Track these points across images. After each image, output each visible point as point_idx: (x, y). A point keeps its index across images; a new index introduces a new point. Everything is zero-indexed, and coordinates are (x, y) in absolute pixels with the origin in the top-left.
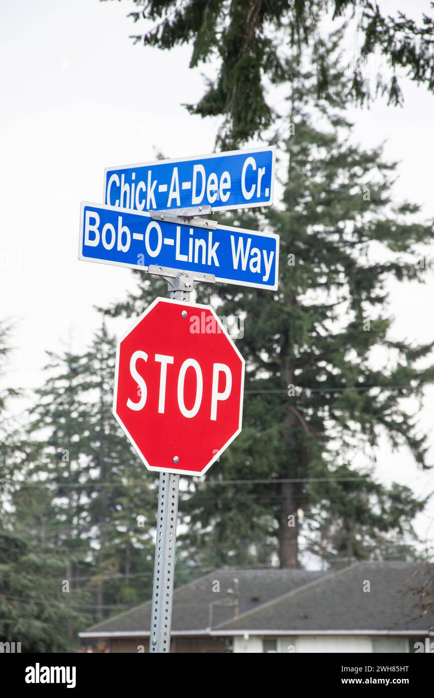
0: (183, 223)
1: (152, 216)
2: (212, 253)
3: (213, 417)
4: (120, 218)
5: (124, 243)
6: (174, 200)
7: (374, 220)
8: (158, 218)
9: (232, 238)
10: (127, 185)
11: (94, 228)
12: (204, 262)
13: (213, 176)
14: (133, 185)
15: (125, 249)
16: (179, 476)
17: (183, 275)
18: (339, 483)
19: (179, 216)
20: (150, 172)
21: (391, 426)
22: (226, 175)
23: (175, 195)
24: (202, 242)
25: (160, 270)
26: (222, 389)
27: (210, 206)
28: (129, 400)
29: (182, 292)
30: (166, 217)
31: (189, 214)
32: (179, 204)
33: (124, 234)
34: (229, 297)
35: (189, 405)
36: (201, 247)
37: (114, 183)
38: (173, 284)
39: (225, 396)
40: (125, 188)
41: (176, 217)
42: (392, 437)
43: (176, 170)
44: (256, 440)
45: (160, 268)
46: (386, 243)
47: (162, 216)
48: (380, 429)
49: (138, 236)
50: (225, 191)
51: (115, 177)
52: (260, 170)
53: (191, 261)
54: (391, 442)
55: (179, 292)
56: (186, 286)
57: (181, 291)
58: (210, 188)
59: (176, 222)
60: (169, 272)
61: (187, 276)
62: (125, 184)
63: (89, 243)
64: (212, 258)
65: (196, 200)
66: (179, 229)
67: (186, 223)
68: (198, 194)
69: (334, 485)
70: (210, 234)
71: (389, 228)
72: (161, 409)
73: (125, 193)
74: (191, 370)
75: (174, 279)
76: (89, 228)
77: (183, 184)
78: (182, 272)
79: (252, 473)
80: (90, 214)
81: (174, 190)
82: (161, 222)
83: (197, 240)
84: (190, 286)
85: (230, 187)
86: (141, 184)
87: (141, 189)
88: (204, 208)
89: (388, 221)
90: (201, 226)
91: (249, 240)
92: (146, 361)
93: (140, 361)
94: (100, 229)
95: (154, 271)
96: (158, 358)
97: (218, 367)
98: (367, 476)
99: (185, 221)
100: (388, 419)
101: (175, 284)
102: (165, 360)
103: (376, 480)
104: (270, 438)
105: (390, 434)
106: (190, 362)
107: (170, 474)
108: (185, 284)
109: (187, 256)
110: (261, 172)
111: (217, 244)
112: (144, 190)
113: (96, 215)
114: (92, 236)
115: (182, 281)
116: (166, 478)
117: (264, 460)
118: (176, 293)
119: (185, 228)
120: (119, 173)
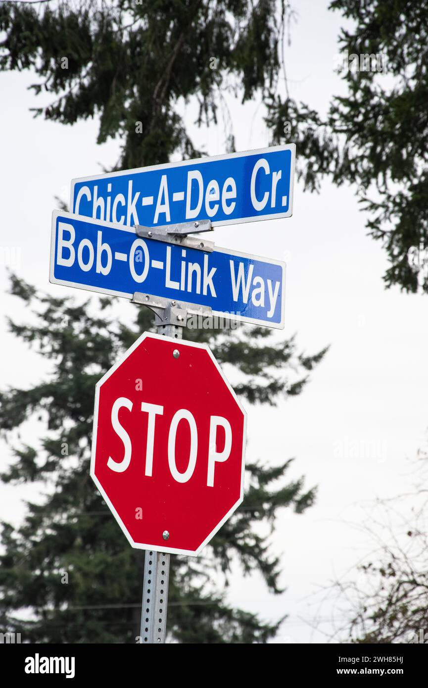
0: (174, 242)
1: (138, 232)
2: (208, 280)
3: (210, 482)
4: (100, 234)
5: (104, 264)
6: (162, 215)
7: (227, 343)
8: (145, 235)
9: (232, 263)
10: (101, 199)
11: (69, 244)
12: (198, 291)
13: (214, 184)
14: (109, 199)
15: (106, 271)
16: (169, 555)
17: (174, 306)
18: (191, 607)
19: (169, 234)
20: (131, 183)
21: (244, 550)
22: (230, 181)
23: (163, 208)
24: (196, 267)
25: (147, 299)
26: (220, 448)
27: (210, 221)
28: (110, 459)
29: (174, 327)
30: (155, 234)
31: (183, 231)
32: (168, 219)
33: (104, 253)
34: (82, 419)
35: (182, 467)
36: (194, 273)
37: (84, 196)
38: (162, 316)
39: (224, 456)
40: (99, 202)
41: (166, 234)
42: (244, 561)
43: (164, 178)
44: (108, 565)
45: (147, 296)
46: (238, 365)
47: (150, 233)
48: (232, 552)
49: (121, 257)
50: (229, 202)
51: (85, 190)
52: (274, 174)
53: (183, 289)
54: (243, 566)
55: (170, 326)
56: (178, 320)
57: (173, 325)
58: (210, 198)
59: (165, 241)
60: (158, 302)
61: (179, 307)
62: (98, 198)
63: (62, 262)
64: (208, 286)
65: (191, 214)
66: (169, 249)
67: (178, 242)
68: (193, 207)
69: (186, 610)
70: (206, 257)
71: (241, 351)
72: (149, 472)
73: (99, 208)
74: (184, 423)
75: (163, 311)
76: (62, 243)
77: (175, 194)
78: (173, 302)
79: (103, 598)
80: (63, 226)
81: (163, 203)
82: (148, 240)
83: (190, 264)
84: (183, 320)
85: (235, 197)
86: (120, 198)
87: (120, 203)
88: (202, 223)
89: (241, 344)
90: (196, 247)
91: (251, 267)
92: (131, 411)
93: (123, 410)
94: (76, 245)
95: (140, 300)
96: (145, 407)
97: (216, 421)
98: (219, 601)
99: (176, 240)
100: (241, 542)
101: (164, 317)
102: (153, 410)
103: (229, 605)
104: (122, 563)
105: (243, 558)
106: (183, 414)
107: (159, 553)
108: (177, 317)
109: (179, 283)
110: (277, 177)
111: (214, 270)
112: (123, 204)
113: (70, 228)
114: (66, 254)
115: (174, 313)
116: (153, 558)
117: (116, 586)
118: (166, 327)
119: (177, 249)
120: (90, 184)
